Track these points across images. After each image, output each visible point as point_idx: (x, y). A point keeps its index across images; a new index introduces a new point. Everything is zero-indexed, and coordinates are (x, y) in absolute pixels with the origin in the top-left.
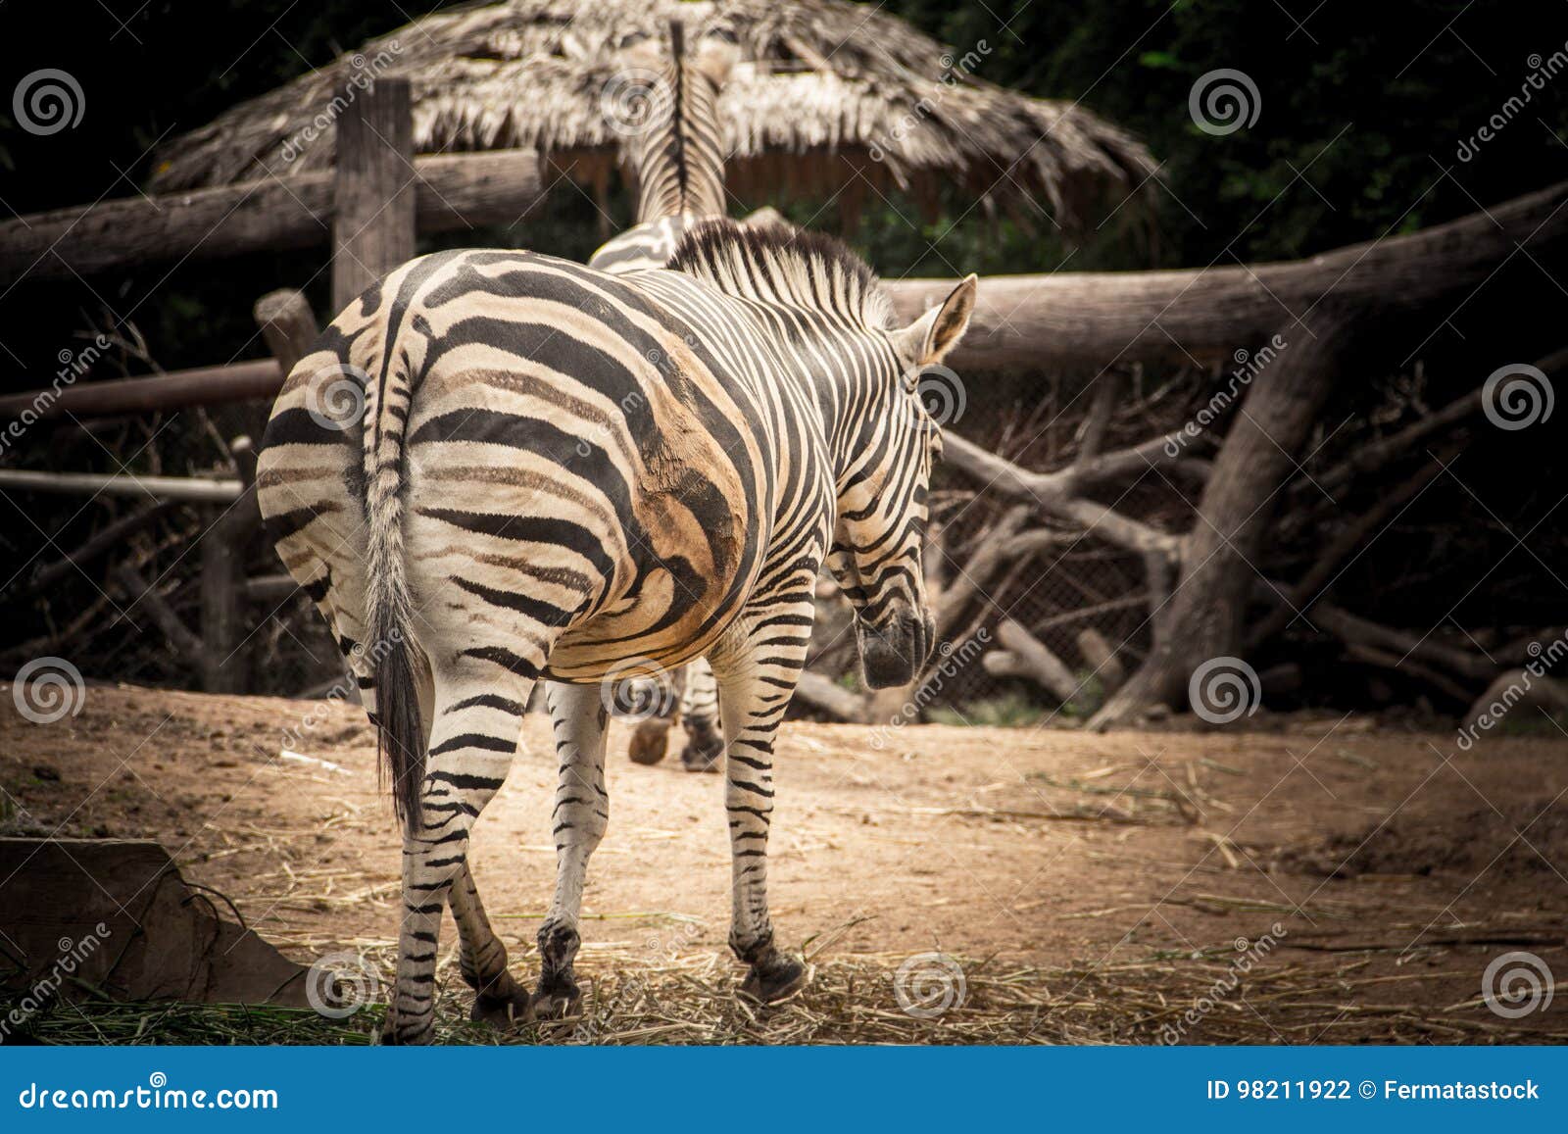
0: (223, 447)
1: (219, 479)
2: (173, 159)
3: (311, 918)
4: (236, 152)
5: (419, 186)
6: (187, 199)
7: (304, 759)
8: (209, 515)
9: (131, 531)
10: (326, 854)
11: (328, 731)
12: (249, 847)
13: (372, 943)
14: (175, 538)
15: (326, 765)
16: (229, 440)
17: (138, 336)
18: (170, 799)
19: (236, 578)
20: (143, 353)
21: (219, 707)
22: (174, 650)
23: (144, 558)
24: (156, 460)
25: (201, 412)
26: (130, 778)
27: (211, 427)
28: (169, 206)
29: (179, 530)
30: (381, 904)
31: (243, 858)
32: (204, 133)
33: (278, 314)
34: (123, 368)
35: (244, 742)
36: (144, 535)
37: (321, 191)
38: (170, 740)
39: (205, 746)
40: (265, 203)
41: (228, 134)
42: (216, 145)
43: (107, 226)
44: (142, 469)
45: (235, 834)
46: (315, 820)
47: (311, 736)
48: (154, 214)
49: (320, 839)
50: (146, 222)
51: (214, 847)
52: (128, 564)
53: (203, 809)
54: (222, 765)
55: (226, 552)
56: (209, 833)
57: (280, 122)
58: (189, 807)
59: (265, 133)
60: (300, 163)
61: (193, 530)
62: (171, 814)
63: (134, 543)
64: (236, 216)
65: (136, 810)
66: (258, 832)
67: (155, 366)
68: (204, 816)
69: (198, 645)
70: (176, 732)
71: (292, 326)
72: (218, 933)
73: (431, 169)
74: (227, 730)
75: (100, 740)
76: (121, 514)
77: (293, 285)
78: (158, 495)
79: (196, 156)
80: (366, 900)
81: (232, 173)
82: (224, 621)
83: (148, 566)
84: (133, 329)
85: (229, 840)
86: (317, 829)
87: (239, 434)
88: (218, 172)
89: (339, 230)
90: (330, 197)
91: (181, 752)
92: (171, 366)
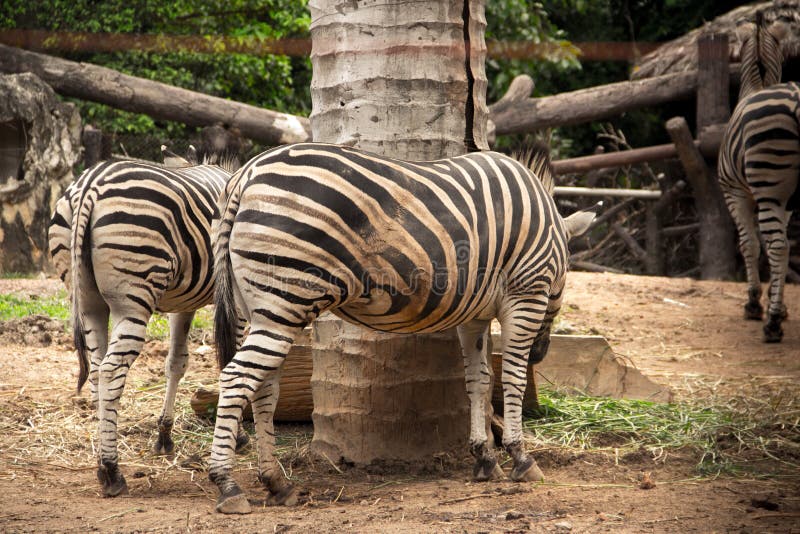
0: (655, 178)
1: (653, 190)
2: (640, 65)
3: (668, 364)
4: (664, 62)
5: (731, 75)
6: (641, 82)
7: (672, 301)
8: (649, 203)
9: (620, 210)
10: (679, 339)
11: (683, 290)
12: (648, 336)
13: (690, 375)
14: (636, 212)
15: (681, 304)
16: (657, 174)
17: (623, 136)
18: (620, 317)
19: (659, 228)
20: (624, 142)
21: (642, 281)
22: (636, 256)
23: (624, 220)
24: (629, 183)
25: (646, 164)
26: (605, 309)
27: (650, 170)
28: (633, 85)
29: (637, 209)
30: (698, 359)
31: (646, 341)
32: (651, 55)
33: (675, 126)
34: (617, 147)
35: (650, 295)
36: (625, 212)
37: (692, 78)
38: (622, 294)
39: (635, 296)
40: (671, 83)
41: (661, 55)
42: (657, 60)
43: (610, 94)
44: (624, 186)
45: (644, 331)
46: (675, 326)
47: (677, 293)
48: (629, 88)
49: (676, 333)
50: (625, 91)
51: (635, 336)
52: (618, 223)
53: (632, 321)
54: (641, 304)
55: (655, 218)
56: (634, 331)
57: (681, 50)
58: (627, 320)
59: (675, 55)
60: (688, 66)
61: (643, 210)
62: (620, 322)
63: (620, 214)
64: (660, 89)
65: (607, 321)
66: (653, 330)
67: (629, 147)
68: (633, 324)
69: (645, 253)
70: (624, 291)
71: (680, 131)
72: (626, 371)
73: (735, 68)
74: (644, 290)
75: (596, 294)
76: (615, 203)
77: (680, 115)
78: (629, 196)
79: (649, 64)
80: (691, 357)
81: (662, 70)
82: (654, 245)
83: (626, 223)
84: (620, 132)
85: (642, 333)
86: (676, 329)
87: (660, 172)
88: (657, 70)
89: (699, 93)
90: (696, 80)
91: (626, 298)
92: (635, 146)
